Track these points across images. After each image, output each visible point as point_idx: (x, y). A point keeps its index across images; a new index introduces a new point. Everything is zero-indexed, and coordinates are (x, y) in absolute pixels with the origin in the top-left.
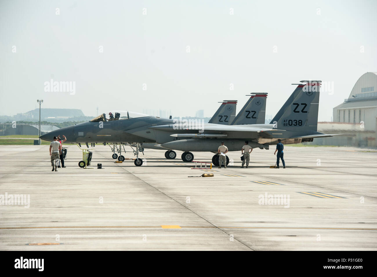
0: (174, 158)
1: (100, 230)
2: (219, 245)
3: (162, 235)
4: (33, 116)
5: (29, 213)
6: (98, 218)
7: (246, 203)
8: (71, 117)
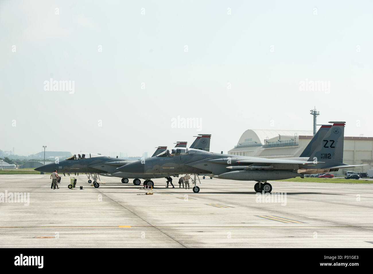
0: (127, 183)
1: (80, 229)
2: (155, 238)
3: (119, 232)
4: (40, 156)
5: (36, 218)
6: (79, 221)
7: (173, 211)
8: (64, 157)
